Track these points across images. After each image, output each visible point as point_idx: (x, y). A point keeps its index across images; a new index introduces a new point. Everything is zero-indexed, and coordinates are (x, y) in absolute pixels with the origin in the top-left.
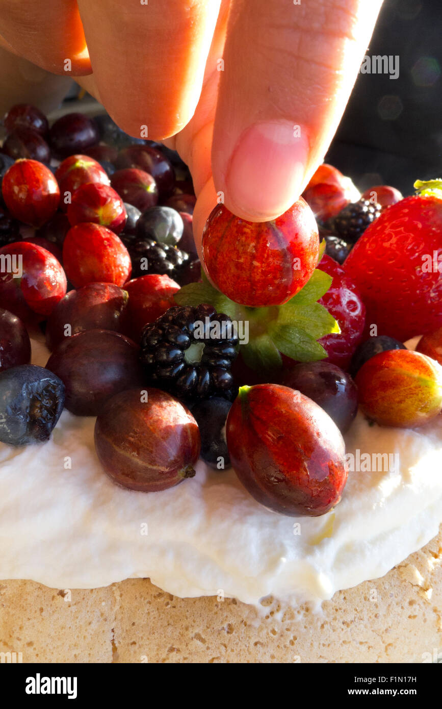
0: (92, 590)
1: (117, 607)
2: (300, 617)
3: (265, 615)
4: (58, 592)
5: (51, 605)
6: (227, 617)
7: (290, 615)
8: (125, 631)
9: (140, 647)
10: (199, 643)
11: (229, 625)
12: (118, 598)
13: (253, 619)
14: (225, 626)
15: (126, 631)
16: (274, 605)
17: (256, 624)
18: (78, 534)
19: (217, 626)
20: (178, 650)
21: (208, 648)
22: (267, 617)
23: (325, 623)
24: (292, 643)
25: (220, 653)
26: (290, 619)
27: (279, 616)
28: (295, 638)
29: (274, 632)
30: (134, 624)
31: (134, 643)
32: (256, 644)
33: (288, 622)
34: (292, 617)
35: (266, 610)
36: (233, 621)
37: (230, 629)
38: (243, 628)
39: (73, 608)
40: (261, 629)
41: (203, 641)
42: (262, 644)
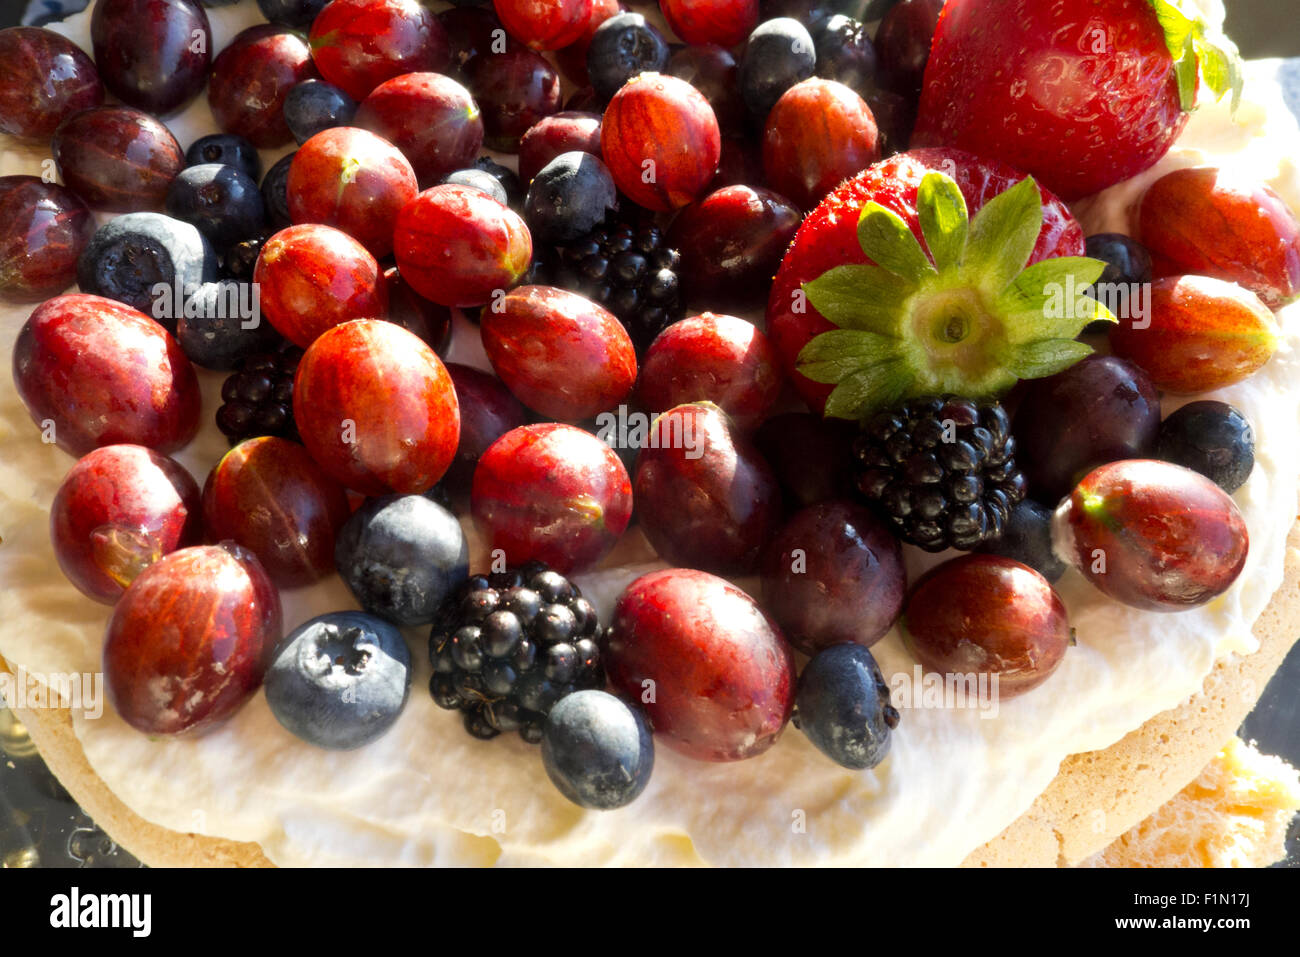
2: (1218, 679)
3: (1188, 702)
6: (1155, 730)
8: (1059, 813)
9: (1085, 814)
10: (1143, 771)
11: (1162, 737)
13: (1181, 714)
14: (1158, 740)
15: (1061, 812)
17: (1185, 716)
19: (1152, 746)
26: (1210, 688)
29: (1203, 710)
30: (1067, 802)
31: (1076, 815)
32: (1193, 733)
36: (1163, 731)
37: (1165, 739)
38: (1176, 729)
40: (1192, 716)
41: (1146, 767)
42: (1197, 729)
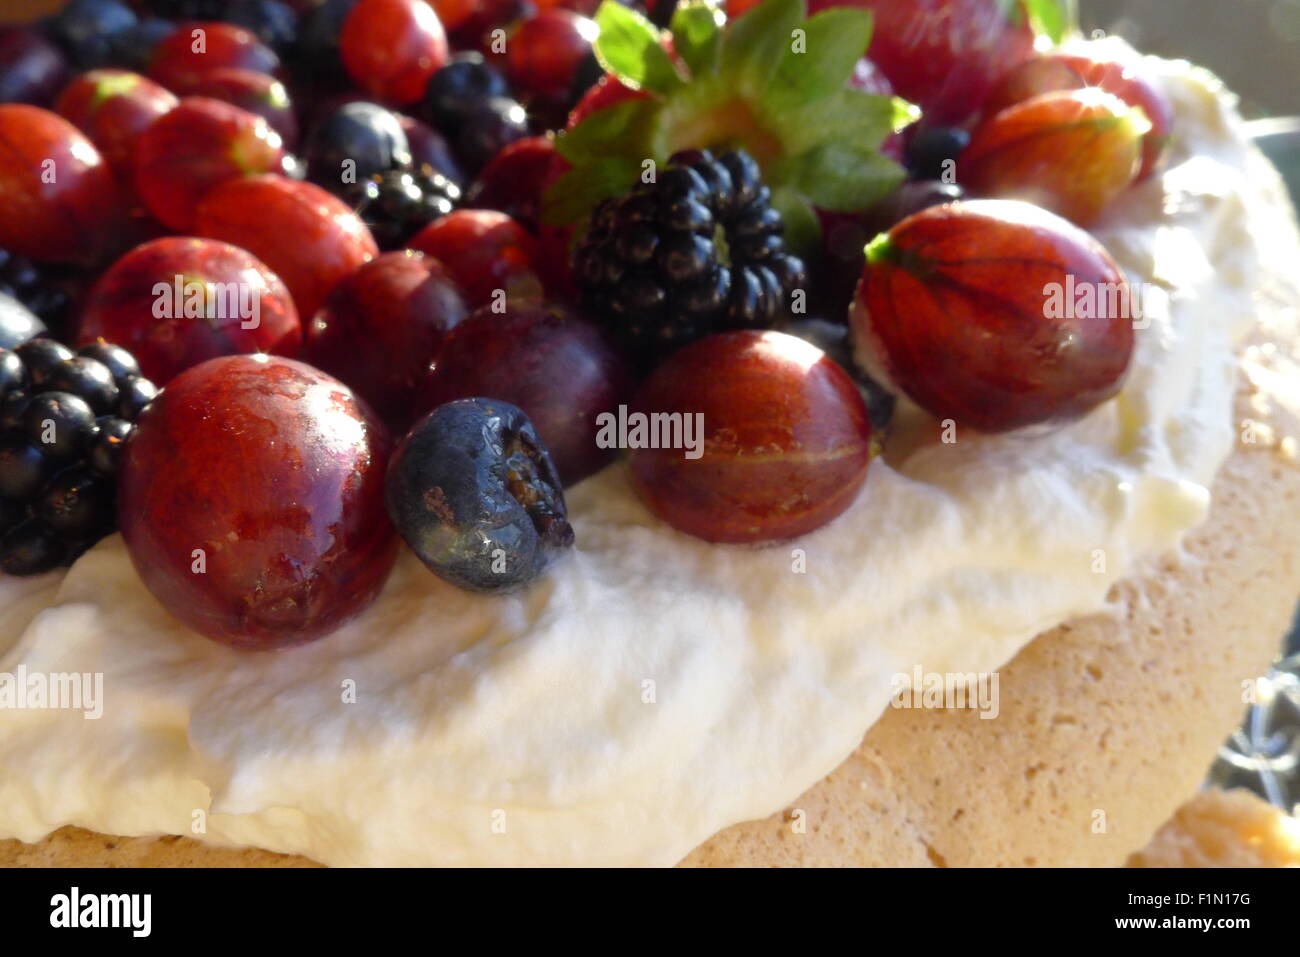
0: (828, 779)
1: (889, 779)
2: (1172, 585)
3: (1125, 616)
4: (781, 818)
5: (787, 850)
6: (1075, 658)
7: (1156, 591)
8: (928, 805)
9: (975, 810)
10: (1066, 728)
11: (1089, 668)
12: (878, 760)
13: (1114, 634)
14: (1084, 673)
15: (931, 803)
16: (1123, 593)
17: (1124, 636)
18: (764, 676)
19: (1074, 682)
20: (1042, 766)
21: (1085, 727)
22: (1131, 616)
23: (1206, 571)
24: (1189, 631)
25: (1107, 720)
26: (1160, 597)
27: (1144, 603)
28: (1187, 621)
29: (1154, 631)
30: (937, 783)
31: (960, 812)
32: (1144, 669)
33: (1161, 603)
34: (1161, 592)
35: (1120, 608)
36: (1088, 657)
37: (1096, 673)
38: (1112, 658)
39: (825, 827)
40: (1136, 639)
41: (1070, 720)
42: (1152, 663)
